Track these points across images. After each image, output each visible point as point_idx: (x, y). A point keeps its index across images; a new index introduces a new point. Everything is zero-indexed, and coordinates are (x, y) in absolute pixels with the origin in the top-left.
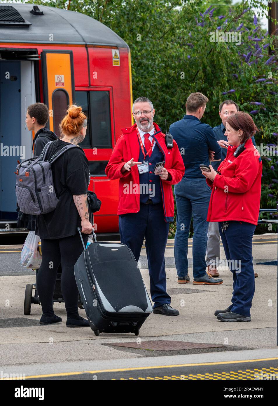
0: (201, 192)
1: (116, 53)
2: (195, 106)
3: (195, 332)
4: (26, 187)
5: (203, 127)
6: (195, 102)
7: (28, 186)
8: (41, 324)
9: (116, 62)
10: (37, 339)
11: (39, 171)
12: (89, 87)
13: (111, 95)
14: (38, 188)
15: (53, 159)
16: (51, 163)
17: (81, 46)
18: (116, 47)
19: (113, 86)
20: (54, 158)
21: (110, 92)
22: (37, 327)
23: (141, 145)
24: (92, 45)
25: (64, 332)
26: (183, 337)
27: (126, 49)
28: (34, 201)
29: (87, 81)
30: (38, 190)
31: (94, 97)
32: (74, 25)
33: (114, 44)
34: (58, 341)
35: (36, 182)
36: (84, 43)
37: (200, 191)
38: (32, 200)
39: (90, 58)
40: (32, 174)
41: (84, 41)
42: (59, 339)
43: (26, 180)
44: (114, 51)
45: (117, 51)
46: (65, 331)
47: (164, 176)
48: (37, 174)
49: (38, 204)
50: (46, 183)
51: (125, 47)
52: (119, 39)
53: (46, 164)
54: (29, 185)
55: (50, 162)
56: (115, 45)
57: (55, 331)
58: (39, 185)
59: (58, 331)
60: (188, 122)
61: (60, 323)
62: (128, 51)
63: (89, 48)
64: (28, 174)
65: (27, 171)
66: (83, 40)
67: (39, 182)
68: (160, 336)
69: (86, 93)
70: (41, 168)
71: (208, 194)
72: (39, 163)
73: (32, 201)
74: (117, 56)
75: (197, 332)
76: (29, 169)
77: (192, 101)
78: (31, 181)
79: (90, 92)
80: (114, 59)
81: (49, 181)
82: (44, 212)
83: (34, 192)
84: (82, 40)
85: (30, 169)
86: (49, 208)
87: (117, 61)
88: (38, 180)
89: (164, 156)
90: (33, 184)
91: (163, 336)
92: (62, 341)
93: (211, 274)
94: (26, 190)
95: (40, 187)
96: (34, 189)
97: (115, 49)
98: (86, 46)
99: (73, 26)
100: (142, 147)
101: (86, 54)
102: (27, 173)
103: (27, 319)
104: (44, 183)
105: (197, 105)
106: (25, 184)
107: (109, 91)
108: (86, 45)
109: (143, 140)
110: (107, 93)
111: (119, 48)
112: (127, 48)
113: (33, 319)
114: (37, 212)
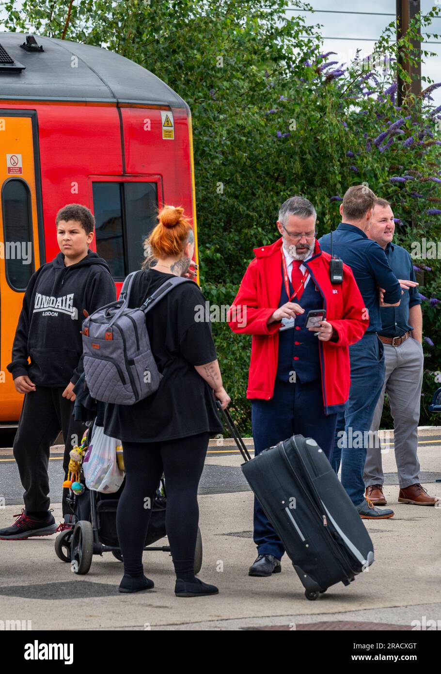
0: (357, 358)
1: (167, 118)
2: (361, 207)
3: (394, 605)
4: (107, 358)
5: (363, 245)
6: (360, 201)
7: (111, 356)
8: (121, 592)
9: (167, 133)
10: (127, 619)
11: (129, 329)
12: (123, 175)
13: (160, 190)
14: (129, 358)
15: (148, 305)
16: (146, 311)
17: (110, 105)
18: (168, 107)
19: (162, 173)
20: (151, 303)
21: (158, 184)
22: (116, 597)
23: (286, 279)
24: (128, 103)
25: (166, 607)
26: (376, 613)
27: (185, 110)
28: (124, 383)
29: (120, 166)
30: (130, 362)
31: (131, 193)
32: (95, 68)
33: (165, 101)
34: (165, 624)
35: (125, 350)
36: (115, 100)
37: (356, 356)
38: (120, 381)
39: (124, 126)
40: (117, 335)
41: (114, 97)
42: (164, 619)
43: (106, 347)
44: (164, 115)
45: (170, 114)
46: (167, 605)
47: (325, 335)
48: (126, 335)
49: (131, 387)
50: (141, 348)
51: (183, 108)
52: (172, 93)
53: (138, 314)
54: (114, 356)
55: (143, 311)
56: (166, 104)
57: (150, 605)
58: (131, 353)
59: (155, 604)
60: (340, 235)
61: (151, 589)
62: (188, 114)
63: (122, 109)
64: (111, 337)
65: (108, 330)
66: (112, 95)
67: (131, 347)
68: (336, 613)
69: (117, 186)
70: (131, 324)
71: (369, 362)
72: (126, 315)
73: (120, 383)
74: (169, 123)
75: (397, 604)
76: (111, 326)
77: (355, 200)
78: (118, 348)
79: (125, 184)
80: (164, 128)
81: (145, 344)
82: (140, 398)
83: (123, 367)
84: (110, 95)
85: (114, 326)
86: (148, 392)
87: (170, 132)
88: (128, 345)
89: (323, 299)
90: (121, 353)
91: (340, 612)
92: (171, 623)
93: (371, 501)
94: (109, 364)
95: (133, 356)
96: (124, 361)
97: (165, 110)
98: (118, 105)
99: (94, 72)
100: (287, 283)
101: (118, 118)
102: (109, 334)
103: (91, 583)
104: (138, 349)
105: (364, 206)
106: (106, 352)
107: (156, 183)
108: (118, 103)
109: (289, 270)
110: (154, 186)
111: (172, 108)
112: (186, 108)
113: (103, 583)
114: (128, 401)
